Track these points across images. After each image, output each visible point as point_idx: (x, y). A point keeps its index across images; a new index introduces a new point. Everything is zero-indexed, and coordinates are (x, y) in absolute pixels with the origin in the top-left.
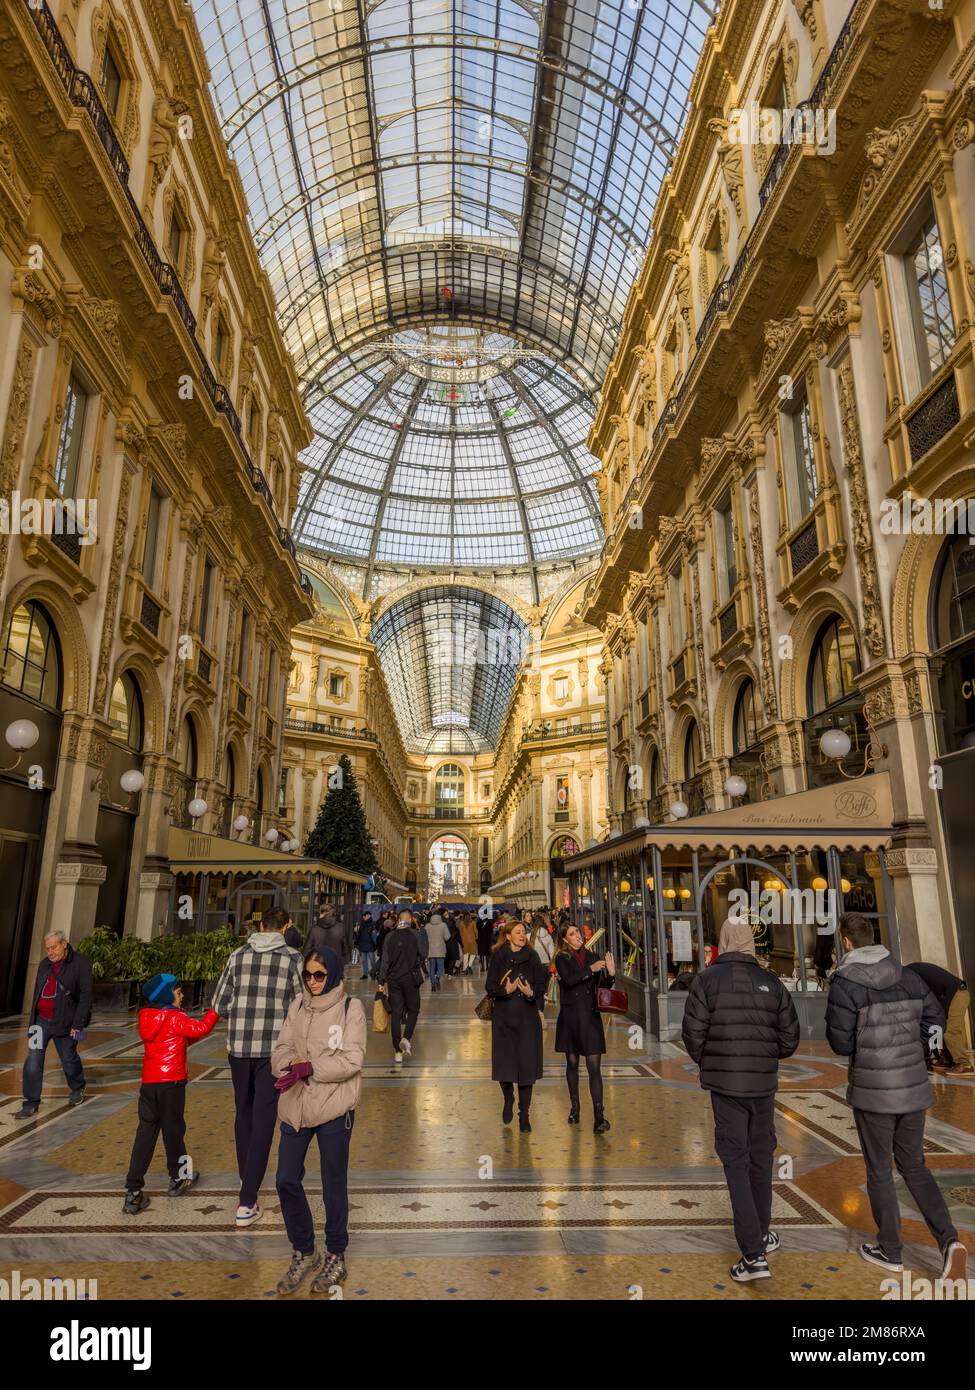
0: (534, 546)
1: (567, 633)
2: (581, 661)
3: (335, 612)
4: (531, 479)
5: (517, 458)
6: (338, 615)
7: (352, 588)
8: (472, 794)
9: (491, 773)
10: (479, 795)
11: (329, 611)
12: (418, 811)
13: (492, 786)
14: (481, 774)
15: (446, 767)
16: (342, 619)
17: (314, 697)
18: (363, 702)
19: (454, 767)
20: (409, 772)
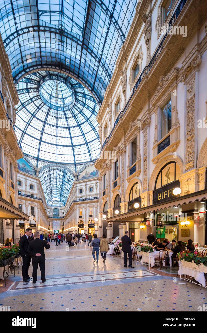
0: (75, 159)
1: (82, 179)
2: (85, 185)
3: (30, 170)
4: (75, 142)
5: (72, 136)
6: (31, 170)
7: (34, 164)
8: (60, 214)
9: (64, 210)
10: (62, 214)
11: (28, 169)
12: (50, 217)
13: (64, 212)
14: (62, 210)
15: (55, 209)
16: (32, 171)
17: (26, 189)
18: (38, 191)
19: (57, 209)
20: (48, 209)
